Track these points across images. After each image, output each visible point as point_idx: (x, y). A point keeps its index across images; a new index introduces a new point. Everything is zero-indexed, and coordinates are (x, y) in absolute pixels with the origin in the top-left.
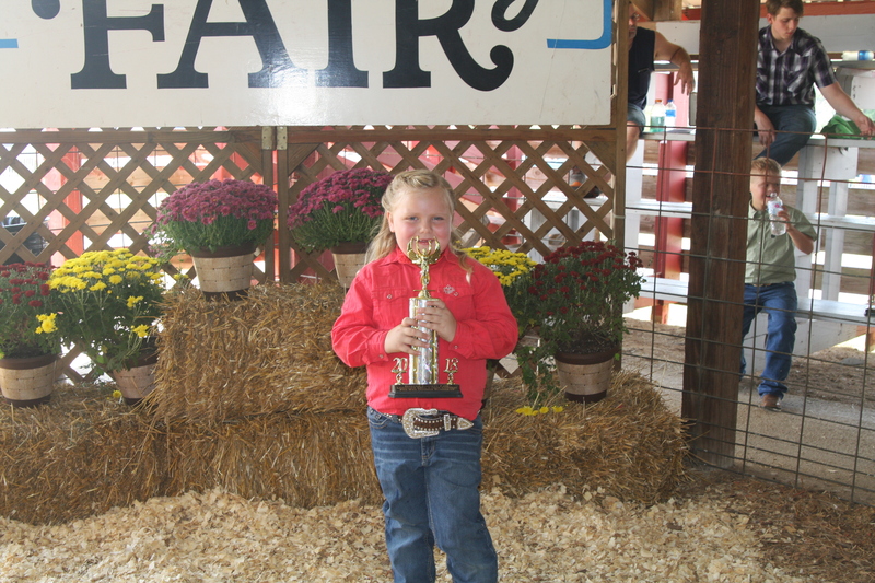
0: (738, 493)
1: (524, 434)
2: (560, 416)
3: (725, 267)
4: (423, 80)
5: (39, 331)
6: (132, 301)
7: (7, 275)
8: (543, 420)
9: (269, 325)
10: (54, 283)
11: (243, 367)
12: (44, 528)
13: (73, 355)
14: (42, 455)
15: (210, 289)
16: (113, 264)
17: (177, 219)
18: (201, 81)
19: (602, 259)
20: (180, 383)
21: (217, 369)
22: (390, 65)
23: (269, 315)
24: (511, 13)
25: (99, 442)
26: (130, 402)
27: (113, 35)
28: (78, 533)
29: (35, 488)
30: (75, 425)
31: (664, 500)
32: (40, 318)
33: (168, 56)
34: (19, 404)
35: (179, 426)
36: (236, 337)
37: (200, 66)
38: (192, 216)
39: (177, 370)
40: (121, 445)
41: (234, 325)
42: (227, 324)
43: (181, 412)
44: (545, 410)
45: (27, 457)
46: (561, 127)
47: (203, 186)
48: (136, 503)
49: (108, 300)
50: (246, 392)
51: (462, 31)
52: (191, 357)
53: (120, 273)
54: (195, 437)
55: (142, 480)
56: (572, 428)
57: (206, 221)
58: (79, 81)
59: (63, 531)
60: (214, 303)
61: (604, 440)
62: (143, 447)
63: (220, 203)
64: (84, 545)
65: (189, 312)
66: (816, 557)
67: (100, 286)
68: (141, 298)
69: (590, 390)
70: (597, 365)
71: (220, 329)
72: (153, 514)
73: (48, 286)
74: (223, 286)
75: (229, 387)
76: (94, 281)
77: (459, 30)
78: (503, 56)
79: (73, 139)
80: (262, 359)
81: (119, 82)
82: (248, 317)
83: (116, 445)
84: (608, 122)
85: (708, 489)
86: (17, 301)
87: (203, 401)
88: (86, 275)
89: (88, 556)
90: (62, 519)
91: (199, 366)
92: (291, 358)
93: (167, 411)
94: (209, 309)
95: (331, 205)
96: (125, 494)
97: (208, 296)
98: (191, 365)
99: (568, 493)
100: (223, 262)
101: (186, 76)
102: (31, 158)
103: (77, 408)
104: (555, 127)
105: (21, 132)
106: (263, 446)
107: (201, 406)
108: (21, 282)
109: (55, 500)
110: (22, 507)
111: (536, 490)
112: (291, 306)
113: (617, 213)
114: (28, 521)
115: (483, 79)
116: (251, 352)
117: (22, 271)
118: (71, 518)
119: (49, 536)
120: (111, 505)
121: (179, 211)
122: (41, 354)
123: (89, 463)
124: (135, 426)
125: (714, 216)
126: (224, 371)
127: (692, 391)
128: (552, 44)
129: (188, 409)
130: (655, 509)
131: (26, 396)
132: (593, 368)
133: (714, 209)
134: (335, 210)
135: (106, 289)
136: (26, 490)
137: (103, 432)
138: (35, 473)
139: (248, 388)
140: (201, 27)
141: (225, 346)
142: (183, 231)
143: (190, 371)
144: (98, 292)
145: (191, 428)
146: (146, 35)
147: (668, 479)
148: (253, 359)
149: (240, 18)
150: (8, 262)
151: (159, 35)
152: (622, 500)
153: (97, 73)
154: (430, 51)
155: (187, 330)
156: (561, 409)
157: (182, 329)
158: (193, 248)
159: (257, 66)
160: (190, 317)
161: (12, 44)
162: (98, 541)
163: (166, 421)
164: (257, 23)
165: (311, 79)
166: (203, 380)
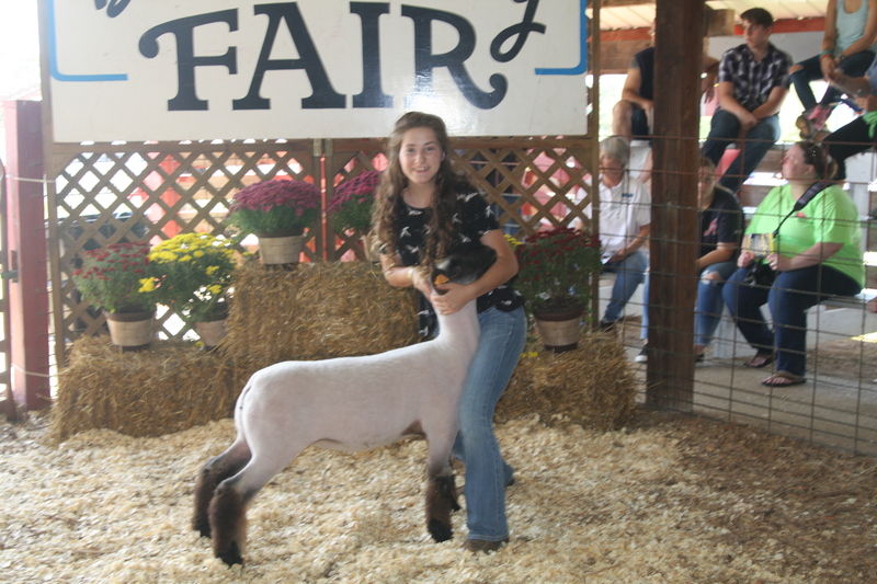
0: (683, 427)
2: (533, 360)
3: (675, 247)
5: (141, 290)
6: (211, 269)
7: (118, 251)
9: (311, 288)
10: (152, 257)
11: (292, 319)
12: (142, 439)
13: (167, 316)
14: (142, 384)
15: (269, 262)
16: (198, 243)
17: (244, 208)
18: (265, 104)
19: (569, 239)
20: (246, 331)
21: (273, 321)
23: (312, 280)
24: (506, 47)
25: (184, 376)
26: (208, 348)
27: (199, 71)
28: (168, 442)
29: (136, 410)
30: (167, 363)
31: (617, 429)
32: (143, 281)
33: (240, 86)
34: (126, 349)
37: (264, 93)
38: (254, 205)
39: (243, 322)
41: (286, 288)
42: (281, 288)
45: (131, 386)
46: (548, 137)
47: (265, 184)
48: (212, 423)
49: (194, 269)
50: (295, 338)
51: (468, 64)
52: (254, 312)
53: (202, 249)
55: (216, 405)
56: (543, 369)
57: (265, 209)
58: (174, 105)
59: (157, 441)
60: (271, 271)
61: (568, 379)
62: (216, 380)
63: (275, 196)
64: (171, 449)
65: (252, 279)
66: (720, 465)
67: (187, 258)
68: (217, 267)
69: (561, 342)
71: (275, 290)
72: (223, 428)
73: (147, 260)
74: (279, 260)
75: (282, 335)
76: (182, 254)
77: (464, 63)
78: (499, 83)
79: (168, 149)
80: (307, 313)
81: (203, 105)
82: (297, 281)
83: (197, 378)
84: (585, 133)
85: (661, 424)
86: (126, 269)
87: (262, 346)
88: (177, 250)
89: (173, 456)
90: (156, 434)
91: (260, 318)
92: (329, 314)
93: (235, 352)
94: (268, 276)
95: (358, 198)
96: (203, 416)
97: (268, 266)
98: (254, 318)
99: (541, 421)
100: (280, 241)
101: (253, 101)
102: (137, 164)
103: (168, 352)
104: (544, 138)
105: (129, 144)
108: (129, 256)
109: (151, 419)
110: (127, 424)
111: (516, 418)
112: (328, 274)
113: (593, 206)
114: (130, 435)
116: (298, 308)
117: (129, 248)
118: (162, 434)
119: (146, 444)
120: (192, 424)
121: (245, 202)
122: (143, 311)
123: (177, 391)
124: (211, 365)
125: (667, 207)
126: (278, 323)
127: (654, 349)
128: (539, 72)
129: (250, 351)
130: (608, 434)
131: (131, 343)
132: (563, 325)
133: (667, 201)
134: (360, 201)
135: (191, 261)
136: (130, 411)
137: (187, 367)
138: (136, 398)
139: (295, 336)
140: (265, 64)
141: (279, 303)
142: (249, 217)
143: (253, 322)
144: (185, 263)
146: (224, 69)
147: (622, 412)
148: (300, 314)
149: (294, 55)
150: (119, 242)
151: (233, 70)
152: (584, 428)
153: (187, 99)
155: (251, 291)
156: (535, 354)
157: (247, 291)
159: (308, 92)
160: (254, 281)
161: (123, 77)
162: (182, 447)
163: (235, 360)
164: (309, 59)
165: (349, 102)
166: (262, 330)
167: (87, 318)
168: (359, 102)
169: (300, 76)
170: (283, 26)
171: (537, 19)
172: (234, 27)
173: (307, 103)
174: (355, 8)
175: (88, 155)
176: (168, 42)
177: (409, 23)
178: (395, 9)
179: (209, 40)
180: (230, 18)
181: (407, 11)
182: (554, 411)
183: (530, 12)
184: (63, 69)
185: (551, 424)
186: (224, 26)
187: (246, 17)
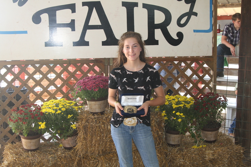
1: (196, 154)
2: (205, 148)
4: (156, 43)
5: (40, 128)
6: (69, 116)
8: (200, 150)
10: (43, 111)
11: (106, 137)
16: (62, 104)
18: (87, 44)
19: (216, 98)
20: (86, 143)
21: (98, 138)
24: (183, 21)
25: (59, 163)
26: (66, 148)
30: (51, 157)
33: (76, 36)
34: (31, 150)
35: (86, 157)
36: (104, 127)
37: (86, 39)
38: (90, 88)
39: (85, 139)
40: (67, 163)
42: (101, 123)
43: (87, 152)
44: (201, 146)
46: (196, 56)
49: (62, 116)
50: (108, 145)
52: (90, 134)
53: (65, 107)
54: (91, 160)
56: (210, 152)
57: (95, 90)
60: (96, 116)
61: (219, 155)
63: (99, 84)
65: (88, 119)
67: (59, 112)
68: (72, 115)
69: (213, 139)
70: (215, 132)
71: (99, 124)
74: (98, 110)
75: (102, 143)
76: (56, 110)
77: (167, 27)
78: (180, 35)
79: (44, 63)
83: (65, 164)
84: (212, 55)
87: (94, 148)
88: (54, 108)
91: (92, 137)
93: (82, 152)
94: (95, 118)
98: (90, 137)
101: (82, 42)
106: (113, 162)
107: (93, 150)
115: (174, 42)
122: (37, 134)
125: (246, 84)
126: (100, 138)
127: (238, 137)
128: (195, 31)
129: (89, 151)
131: (33, 148)
133: (245, 81)
135: (61, 113)
137: (60, 159)
140: (87, 27)
141: (100, 130)
142: (86, 93)
143: (89, 139)
144: (58, 114)
145: (90, 157)
146: (69, 29)
148: (109, 134)
149: (99, 23)
151: (73, 29)
154: (158, 34)
155: (88, 125)
156: (205, 146)
157: (86, 125)
158: (89, 98)
159: (105, 39)
160: (89, 121)
161: (26, 32)
163: (81, 155)
164: (105, 25)
166: (94, 142)
167: (9, 135)
169: (102, 32)
170: (94, 11)
171: (195, 10)
172: (74, 11)
173: (104, 43)
174: (124, 4)
175: (9, 66)
176: (45, 17)
177: (145, 11)
178: (140, 5)
179: (63, 17)
180: (72, 7)
181: (145, 6)
183: (192, 7)
186: (69, 11)
187: (79, 7)
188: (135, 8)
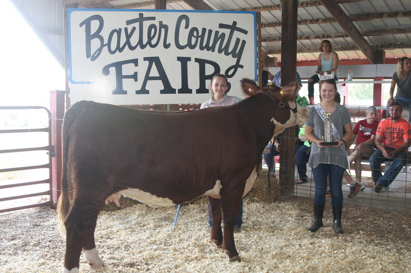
0: (295, 201)
3: (289, 140)
4: (207, 91)
12: (110, 212)
18: (147, 92)
22: (198, 88)
24: (230, 73)
27: (124, 80)
28: (120, 212)
31: (275, 202)
33: (138, 86)
37: (147, 88)
48: (134, 205)
58: (115, 93)
59: (115, 213)
64: (123, 215)
81: (125, 93)
85: (287, 200)
89: (125, 217)
90: (114, 210)
99: (249, 200)
101: (144, 91)
118: (117, 210)
119: (112, 213)
120: (127, 206)
130: (273, 203)
140: (148, 78)
146: (133, 80)
147: (276, 196)
149: (158, 75)
151: (136, 80)
152: (264, 202)
153: (120, 90)
159: (163, 88)
162: (126, 214)
164: (163, 77)
165: (177, 91)
168: (180, 91)
169: (160, 82)
170: (154, 66)
171: (241, 63)
172: (136, 65)
173: (162, 92)
174: (179, 59)
176: (113, 70)
177: (197, 64)
178: (193, 60)
179: (128, 69)
180: (135, 62)
181: (197, 60)
182: (253, 197)
183: (238, 61)
184: (74, 79)
185: (253, 201)
186: (133, 65)
187: (141, 61)
188: (188, 62)
